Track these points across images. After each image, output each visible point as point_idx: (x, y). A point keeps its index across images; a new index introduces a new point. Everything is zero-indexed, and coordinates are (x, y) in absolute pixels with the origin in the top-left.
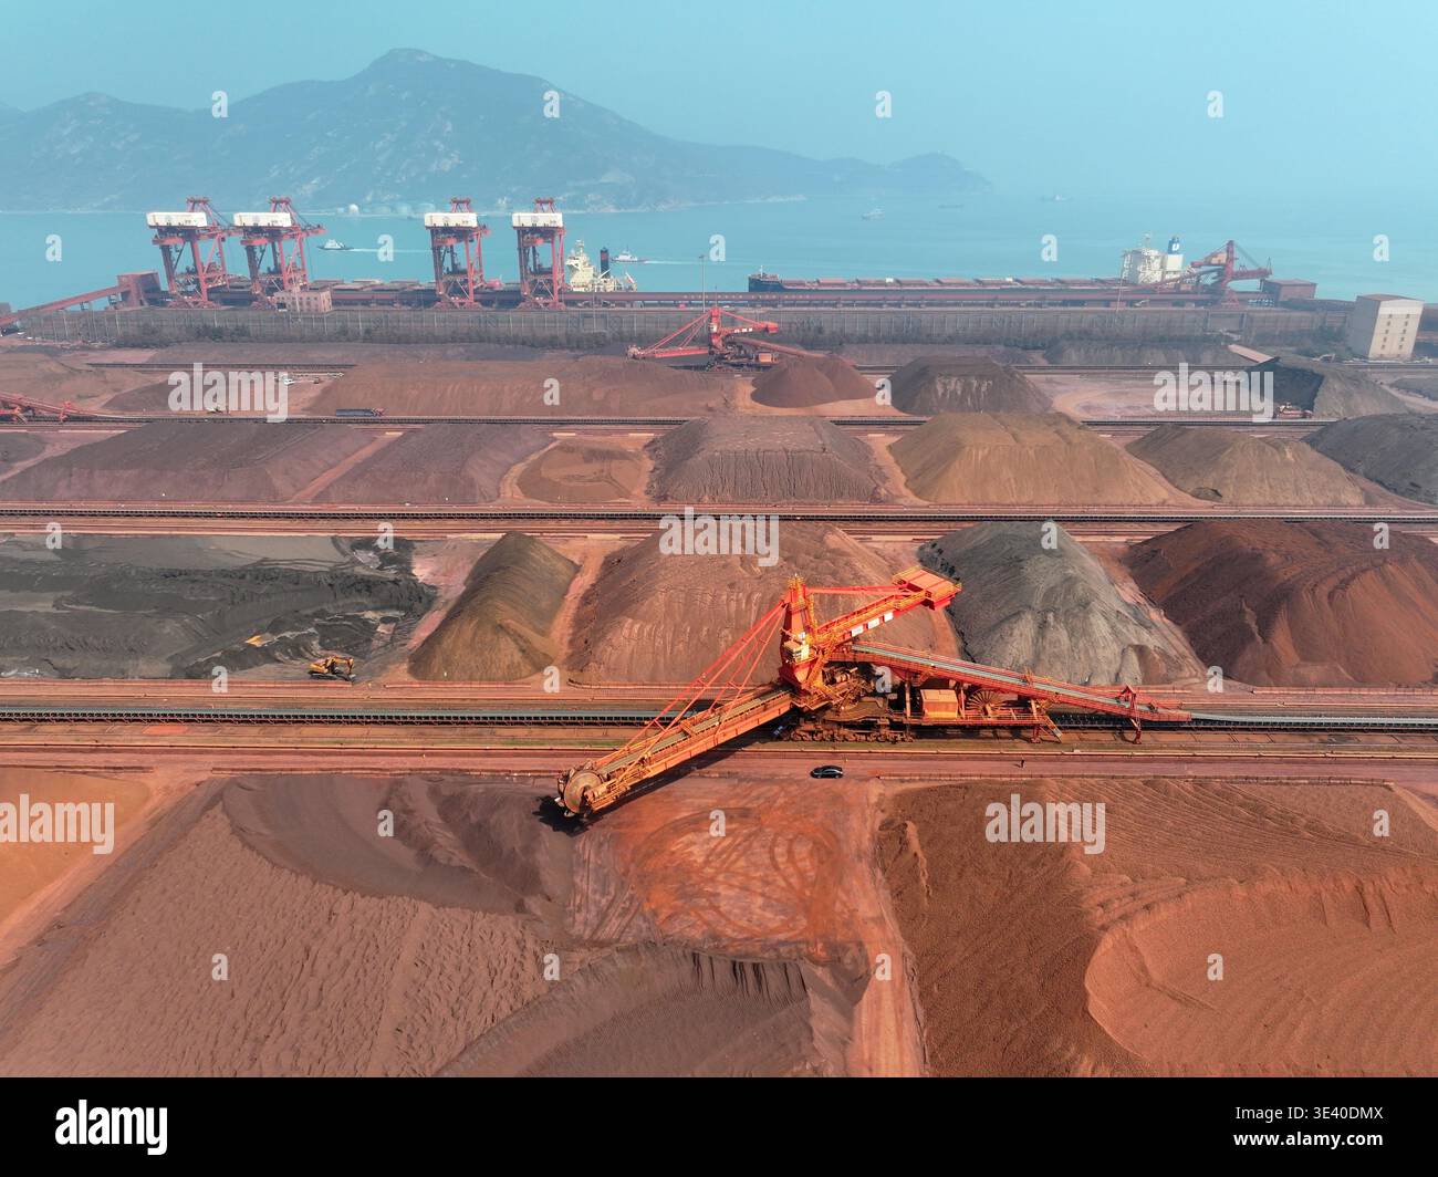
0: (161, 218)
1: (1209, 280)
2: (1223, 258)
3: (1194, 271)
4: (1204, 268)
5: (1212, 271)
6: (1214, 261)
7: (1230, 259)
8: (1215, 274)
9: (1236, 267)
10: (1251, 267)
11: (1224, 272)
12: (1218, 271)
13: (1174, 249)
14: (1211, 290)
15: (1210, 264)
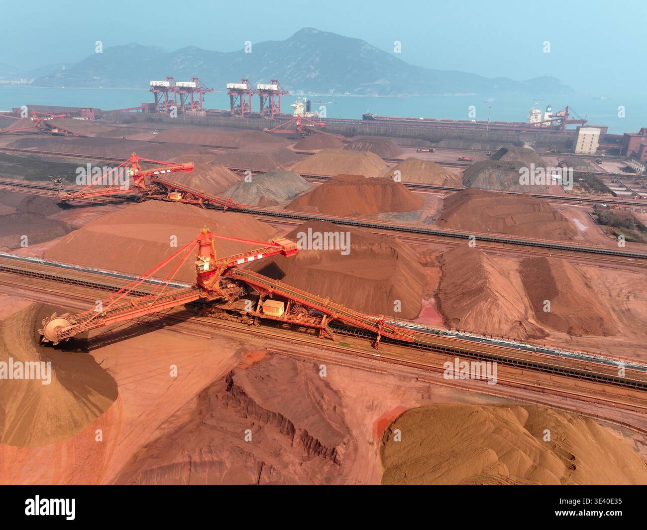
0: (154, 83)
1: (557, 124)
2: (563, 114)
3: (550, 119)
4: (554, 118)
5: (559, 119)
6: (558, 115)
7: (567, 114)
8: (559, 121)
9: (569, 118)
10: (577, 119)
11: (563, 120)
12: (562, 119)
13: (548, 110)
14: (557, 128)
15: (556, 116)
